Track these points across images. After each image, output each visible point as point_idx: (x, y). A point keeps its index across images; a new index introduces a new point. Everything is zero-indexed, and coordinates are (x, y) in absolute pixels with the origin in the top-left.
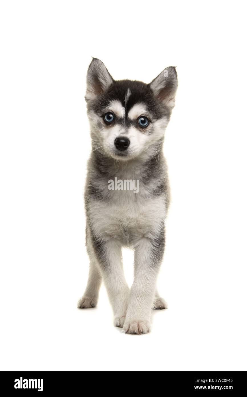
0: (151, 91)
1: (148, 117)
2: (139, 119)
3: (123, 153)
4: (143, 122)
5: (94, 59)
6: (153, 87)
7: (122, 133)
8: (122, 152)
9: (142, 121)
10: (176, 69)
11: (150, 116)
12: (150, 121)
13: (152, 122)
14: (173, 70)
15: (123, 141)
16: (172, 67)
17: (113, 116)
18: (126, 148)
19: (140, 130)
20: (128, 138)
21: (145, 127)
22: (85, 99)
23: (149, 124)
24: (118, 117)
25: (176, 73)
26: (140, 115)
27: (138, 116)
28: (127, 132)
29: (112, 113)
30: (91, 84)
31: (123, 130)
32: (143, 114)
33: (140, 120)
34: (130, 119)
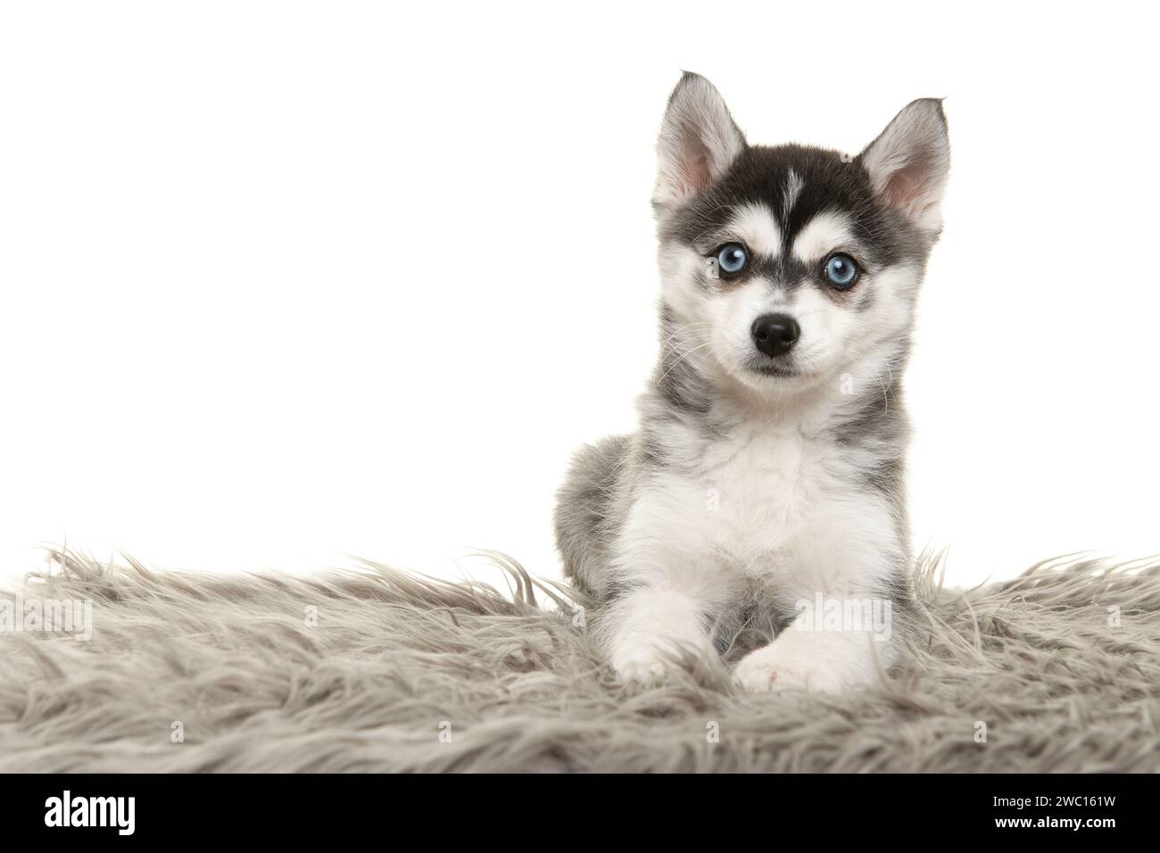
0: (866, 175)
1: (855, 255)
2: (827, 264)
3: (778, 366)
4: (841, 271)
5: (688, 76)
6: (871, 164)
7: (776, 303)
8: (774, 359)
9: (836, 270)
10: (944, 104)
11: (862, 254)
12: (861, 270)
13: (868, 274)
14: (934, 108)
15: (778, 327)
16: (930, 100)
17: (745, 253)
18: (787, 350)
19: (831, 298)
20: (796, 316)
21: (848, 287)
22: (651, 205)
23: (859, 278)
24: (761, 256)
25: (942, 117)
26: (829, 248)
27: (823, 254)
28: (790, 299)
29: (740, 245)
30: (674, 154)
31: (779, 294)
32: (841, 247)
33: (830, 267)
34: (800, 262)
